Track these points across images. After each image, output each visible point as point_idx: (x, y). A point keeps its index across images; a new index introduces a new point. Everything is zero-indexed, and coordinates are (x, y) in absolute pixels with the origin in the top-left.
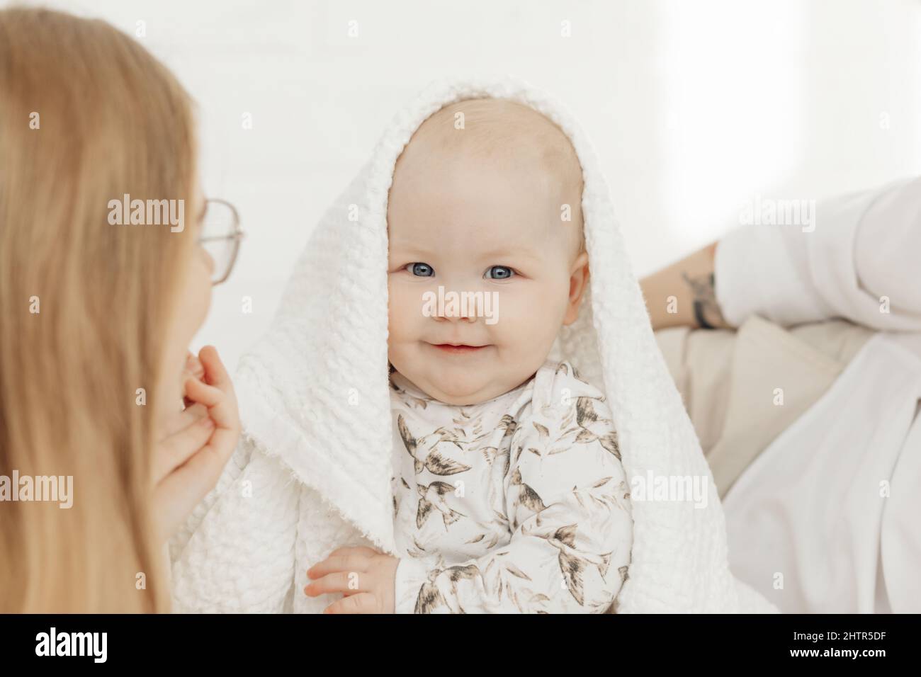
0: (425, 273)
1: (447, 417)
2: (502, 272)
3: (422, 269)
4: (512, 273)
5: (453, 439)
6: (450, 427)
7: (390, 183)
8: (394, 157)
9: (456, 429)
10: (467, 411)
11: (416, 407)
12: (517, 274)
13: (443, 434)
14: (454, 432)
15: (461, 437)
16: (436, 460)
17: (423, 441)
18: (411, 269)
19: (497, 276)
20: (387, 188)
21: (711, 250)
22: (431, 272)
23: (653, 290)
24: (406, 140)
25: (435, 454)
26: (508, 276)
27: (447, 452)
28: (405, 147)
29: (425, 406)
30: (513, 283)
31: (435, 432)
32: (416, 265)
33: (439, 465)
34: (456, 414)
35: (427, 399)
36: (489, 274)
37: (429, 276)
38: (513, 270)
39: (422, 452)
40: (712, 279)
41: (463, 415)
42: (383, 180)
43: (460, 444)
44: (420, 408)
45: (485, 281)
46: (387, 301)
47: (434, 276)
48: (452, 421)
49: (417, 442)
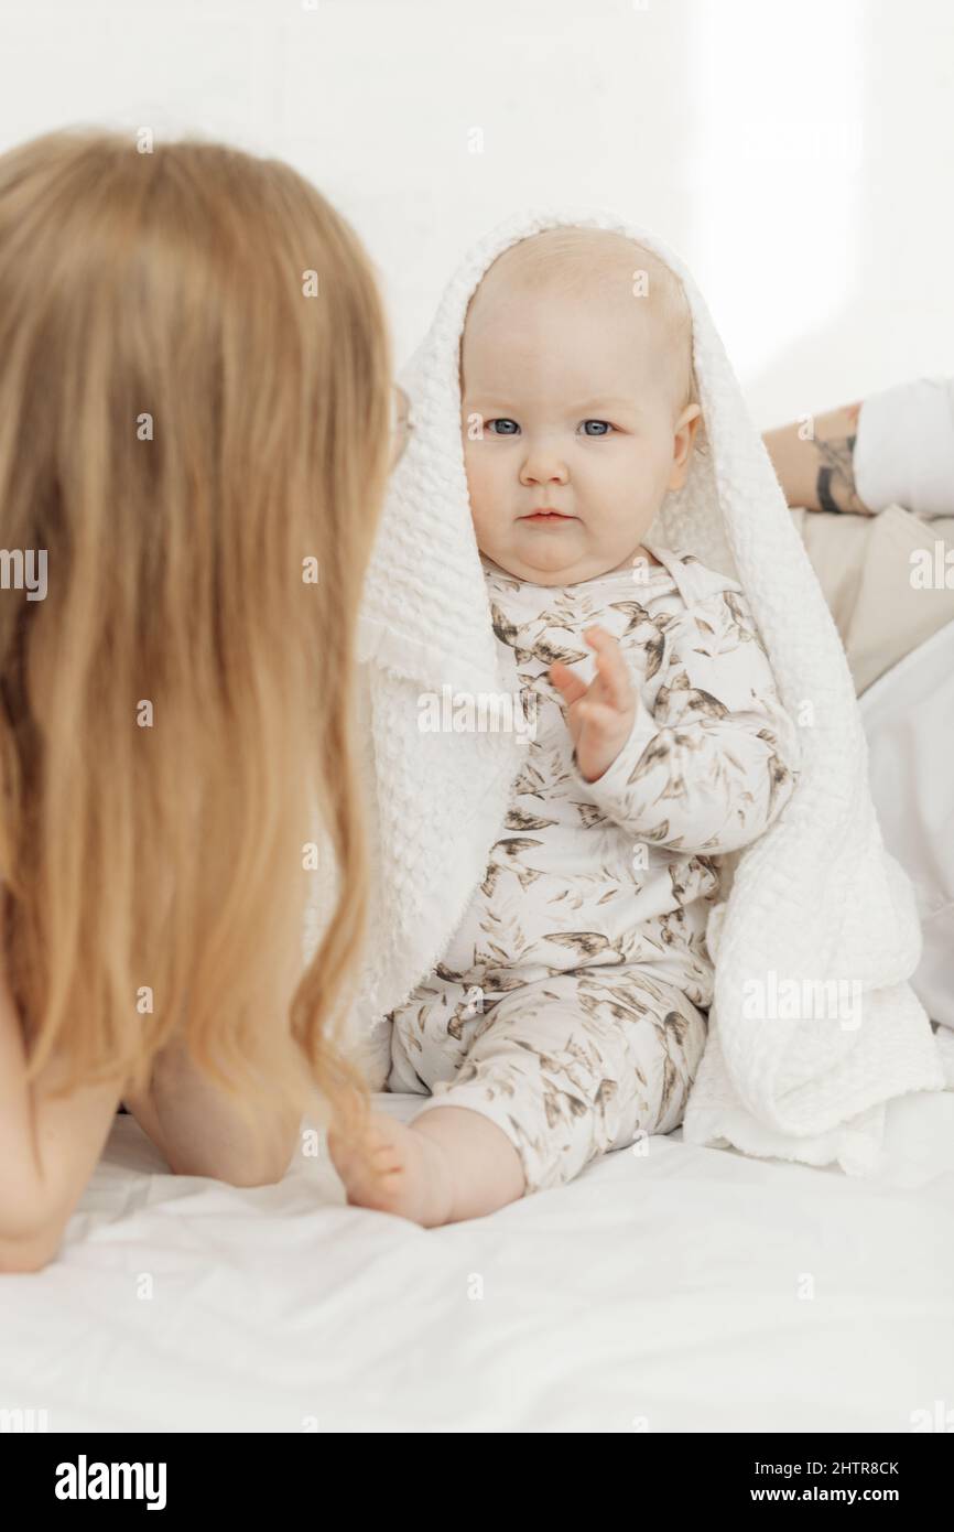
0: (508, 430)
1: (547, 599)
2: (597, 427)
3: (504, 426)
4: (609, 429)
5: (561, 623)
6: (554, 611)
7: (462, 329)
8: (465, 300)
9: (561, 612)
10: (570, 592)
11: (507, 589)
12: (615, 429)
13: (548, 619)
14: (561, 615)
15: (569, 621)
16: (545, 649)
17: (526, 627)
18: (493, 427)
19: (594, 430)
20: (459, 333)
21: (853, 413)
22: (516, 428)
23: (780, 445)
24: (478, 279)
25: (544, 642)
26: (604, 432)
27: (557, 639)
28: (478, 286)
29: (518, 589)
30: (610, 441)
31: (539, 618)
32: (498, 422)
33: (550, 655)
34: (557, 595)
35: (518, 581)
36: (583, 429)
37: (514, 432)
38: (611, 425)
39: (526, 640)
40: (851, 443)
41: (567, 596)
42: (454, 327)
43: (571, 627)
44: (512, 591)
45: (578, 437)
46: (462, 459)
47: (520, 433)
48: (553, 604)
49: (518, 630)
